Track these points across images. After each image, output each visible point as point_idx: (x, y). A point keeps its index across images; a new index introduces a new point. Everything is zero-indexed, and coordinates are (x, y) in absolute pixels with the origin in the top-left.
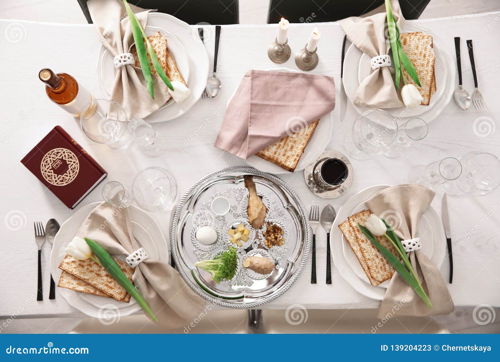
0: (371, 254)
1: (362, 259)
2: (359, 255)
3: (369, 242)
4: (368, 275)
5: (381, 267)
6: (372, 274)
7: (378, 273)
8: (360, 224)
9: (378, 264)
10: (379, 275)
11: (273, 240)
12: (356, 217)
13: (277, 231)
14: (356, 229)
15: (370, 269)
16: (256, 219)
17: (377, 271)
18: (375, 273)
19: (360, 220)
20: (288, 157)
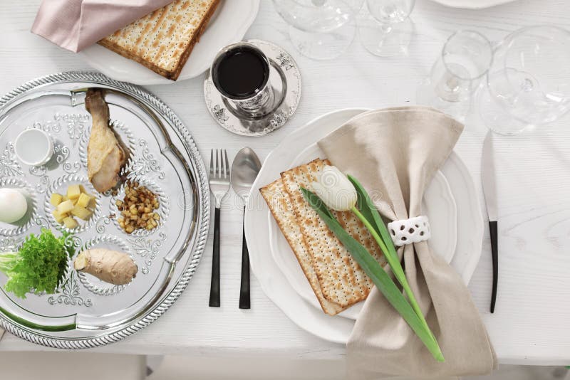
0: (325, 249)
1: (306, 258)
2: (301, 250)
3: (322, 223)
4: (318, 292)
5: (345, 277)
6: (325, 289)
7: (339, 289)
8: (306, 188)
9: (338, 270)
10: (339, 292)
11: (135, 217)
12: (297, 173)
13: (142, 199)
14: (296, 197)
15: (322, 279)
16: (97, 173)
17: (336, 283)
18: (332, 287)
19: (306, 179)
20: (163, 48)
